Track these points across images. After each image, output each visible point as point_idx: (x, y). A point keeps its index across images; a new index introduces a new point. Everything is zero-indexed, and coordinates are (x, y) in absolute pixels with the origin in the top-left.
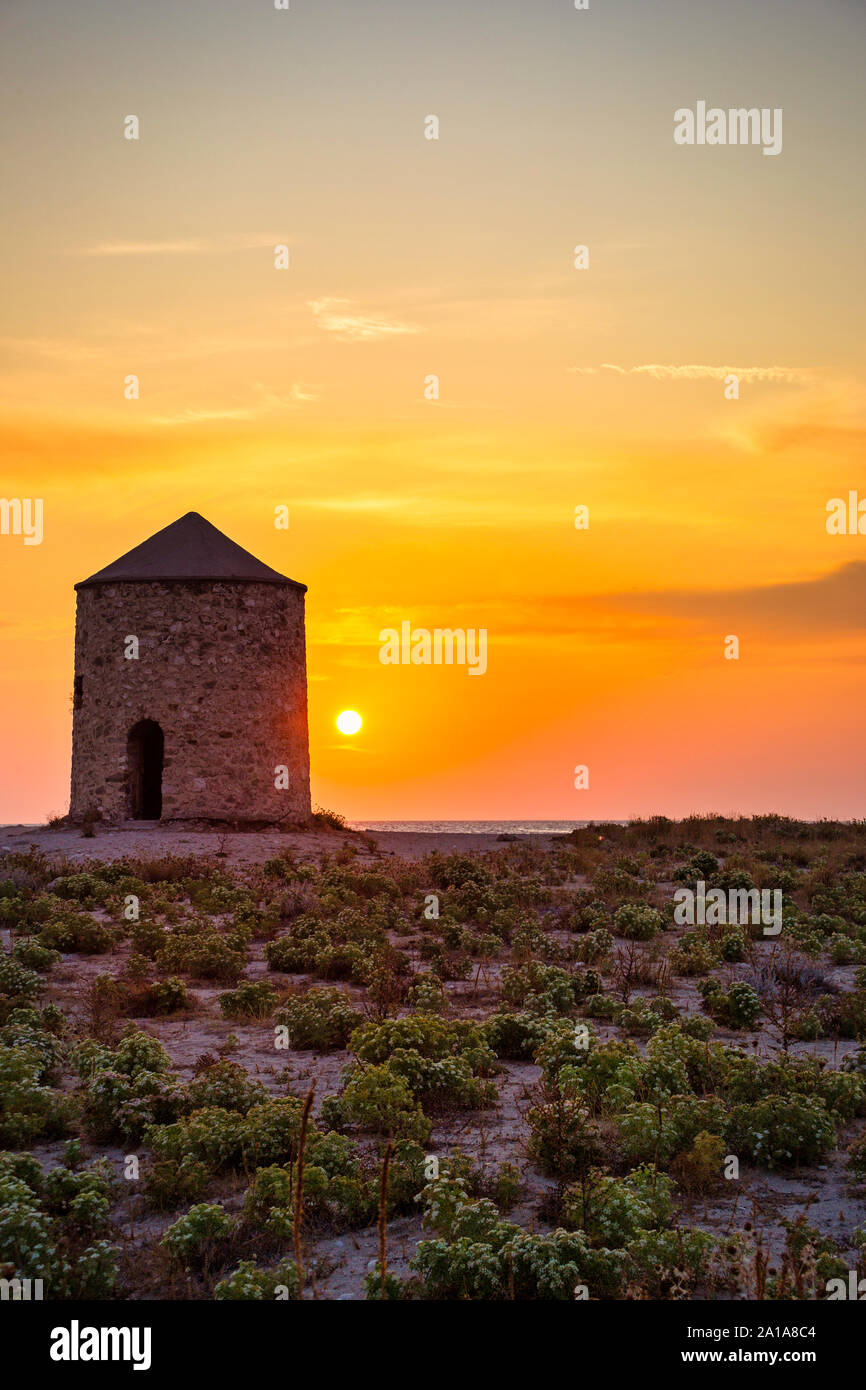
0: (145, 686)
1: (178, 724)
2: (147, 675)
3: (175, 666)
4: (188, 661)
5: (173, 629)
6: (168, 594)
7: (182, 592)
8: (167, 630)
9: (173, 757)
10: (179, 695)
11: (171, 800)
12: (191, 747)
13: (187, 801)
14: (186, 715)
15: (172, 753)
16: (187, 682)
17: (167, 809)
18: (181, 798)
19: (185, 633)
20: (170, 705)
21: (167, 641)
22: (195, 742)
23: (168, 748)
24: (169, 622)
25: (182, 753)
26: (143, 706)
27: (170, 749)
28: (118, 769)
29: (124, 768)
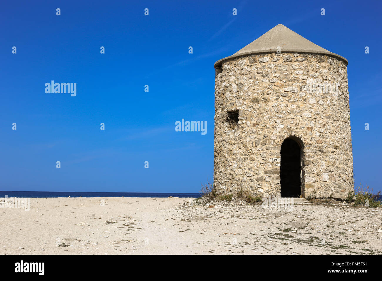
0: (292, 116)
1: (313, 139)
2: (294, 109)
3: (310, 104)
5: (308, 82)
6: (304, 61)
8: (304, 82)
9: (311, 159)
10: (313, 122)
11: (311, 186)
12: (320, 153)
13: (320, 186)
14: (318, 134)
15: (310, 157)
16: (318, 114)
17: (308, 192)
18: (316, 185)
20: (308, 128)
22: (322, 151)
23: (308, 154)
24: (306, 77)
25: (316, 157)
26: (291, 128)
27: (309, 155)
28: (275, 167)
29: (279, 165)
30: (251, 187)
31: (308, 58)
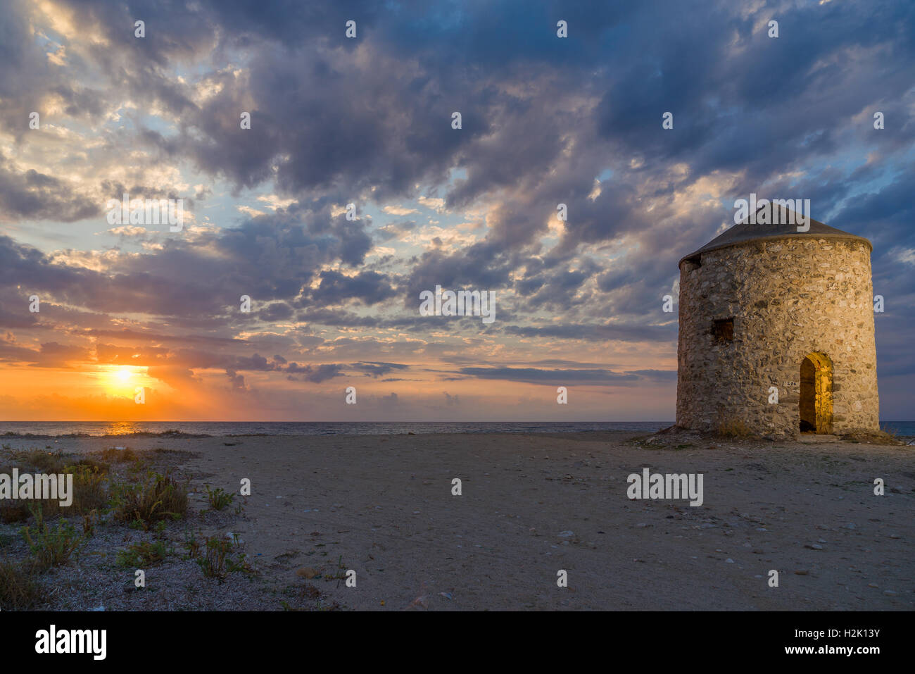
1: (844, 356)
3: (840, 308)
4: (849, 305)
5: (837, 278)
7: (842, 247)
8: (832, 279)
9: (842, 384)
10: (843, 332)
11: (842, 419)
12: (852, 374)
13: (852, 419)
14: (849, 349)
15: (840, 380)
17: (837, 426)
18: (848, 417)
19: (845, 282)
20: (837, 340)
21: (833, 288)
22: (853, 371)
23: (837, 375)
24: (834, 272)
25: (847, 380)
26: (814, 340)
27: (839, 377)
28: (791, 393)
29: (799, 391)
30: (756, 421)
31: (837, 246)
